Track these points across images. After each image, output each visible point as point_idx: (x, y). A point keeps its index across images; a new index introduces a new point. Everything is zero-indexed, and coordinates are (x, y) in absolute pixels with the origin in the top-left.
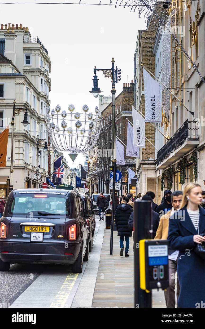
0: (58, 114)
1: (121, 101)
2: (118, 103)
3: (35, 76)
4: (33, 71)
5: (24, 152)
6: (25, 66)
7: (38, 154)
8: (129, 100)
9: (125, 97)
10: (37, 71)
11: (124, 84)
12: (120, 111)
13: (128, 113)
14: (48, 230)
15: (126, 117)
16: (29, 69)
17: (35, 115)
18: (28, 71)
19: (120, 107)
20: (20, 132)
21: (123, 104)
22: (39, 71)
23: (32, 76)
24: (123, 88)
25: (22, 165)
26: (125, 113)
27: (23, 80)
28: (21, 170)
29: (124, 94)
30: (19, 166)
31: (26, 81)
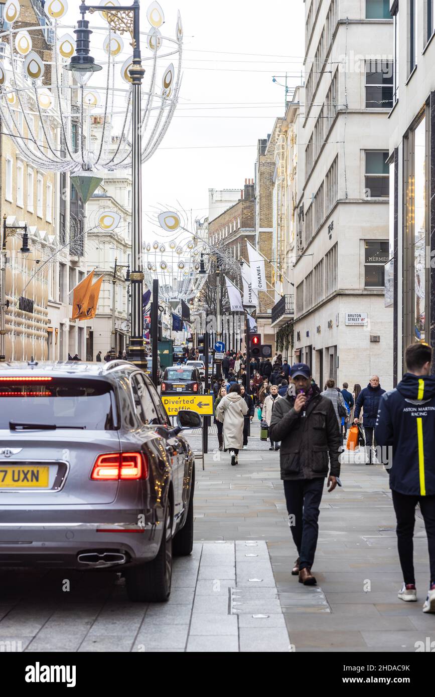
0: (156, 252)
1: (240, 211)
2: (236, 214)
3: (120, 188)
4: (118, 182)
5: (110, 296)
6: (107, 174)
7: (128, 299)
8: (251, 211)
9: (245, 208)
10: (123, 182)
11: (246, 179)
12: (239, 226)
13: (250, 231)
14: (184, 386)
15: (247, 236)
16: (112, 179)
17: (121, 244)
18: (111, 182)
19: (239, 222)
20: (106, 270)
21: (242, 218)
22: (126, 181)
23: (116, 188)
24: (245, 186)
25: (108, 314)
26: (246, 230)
27: (109, 202)
28: (107, 319)
29: (243, 203)
30: (104, 314)
31: (112, 202)
